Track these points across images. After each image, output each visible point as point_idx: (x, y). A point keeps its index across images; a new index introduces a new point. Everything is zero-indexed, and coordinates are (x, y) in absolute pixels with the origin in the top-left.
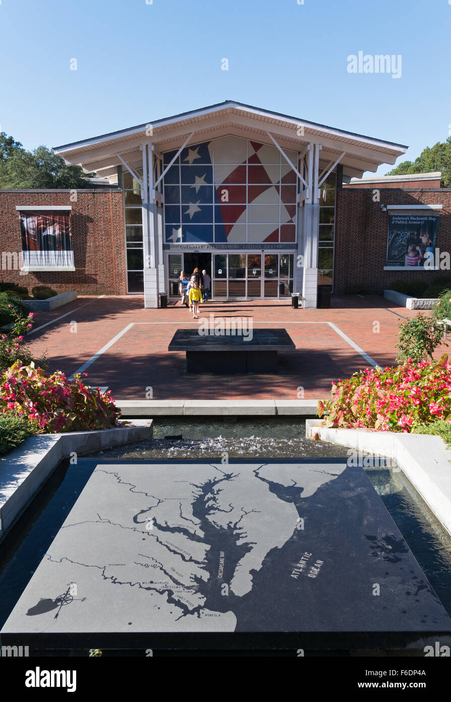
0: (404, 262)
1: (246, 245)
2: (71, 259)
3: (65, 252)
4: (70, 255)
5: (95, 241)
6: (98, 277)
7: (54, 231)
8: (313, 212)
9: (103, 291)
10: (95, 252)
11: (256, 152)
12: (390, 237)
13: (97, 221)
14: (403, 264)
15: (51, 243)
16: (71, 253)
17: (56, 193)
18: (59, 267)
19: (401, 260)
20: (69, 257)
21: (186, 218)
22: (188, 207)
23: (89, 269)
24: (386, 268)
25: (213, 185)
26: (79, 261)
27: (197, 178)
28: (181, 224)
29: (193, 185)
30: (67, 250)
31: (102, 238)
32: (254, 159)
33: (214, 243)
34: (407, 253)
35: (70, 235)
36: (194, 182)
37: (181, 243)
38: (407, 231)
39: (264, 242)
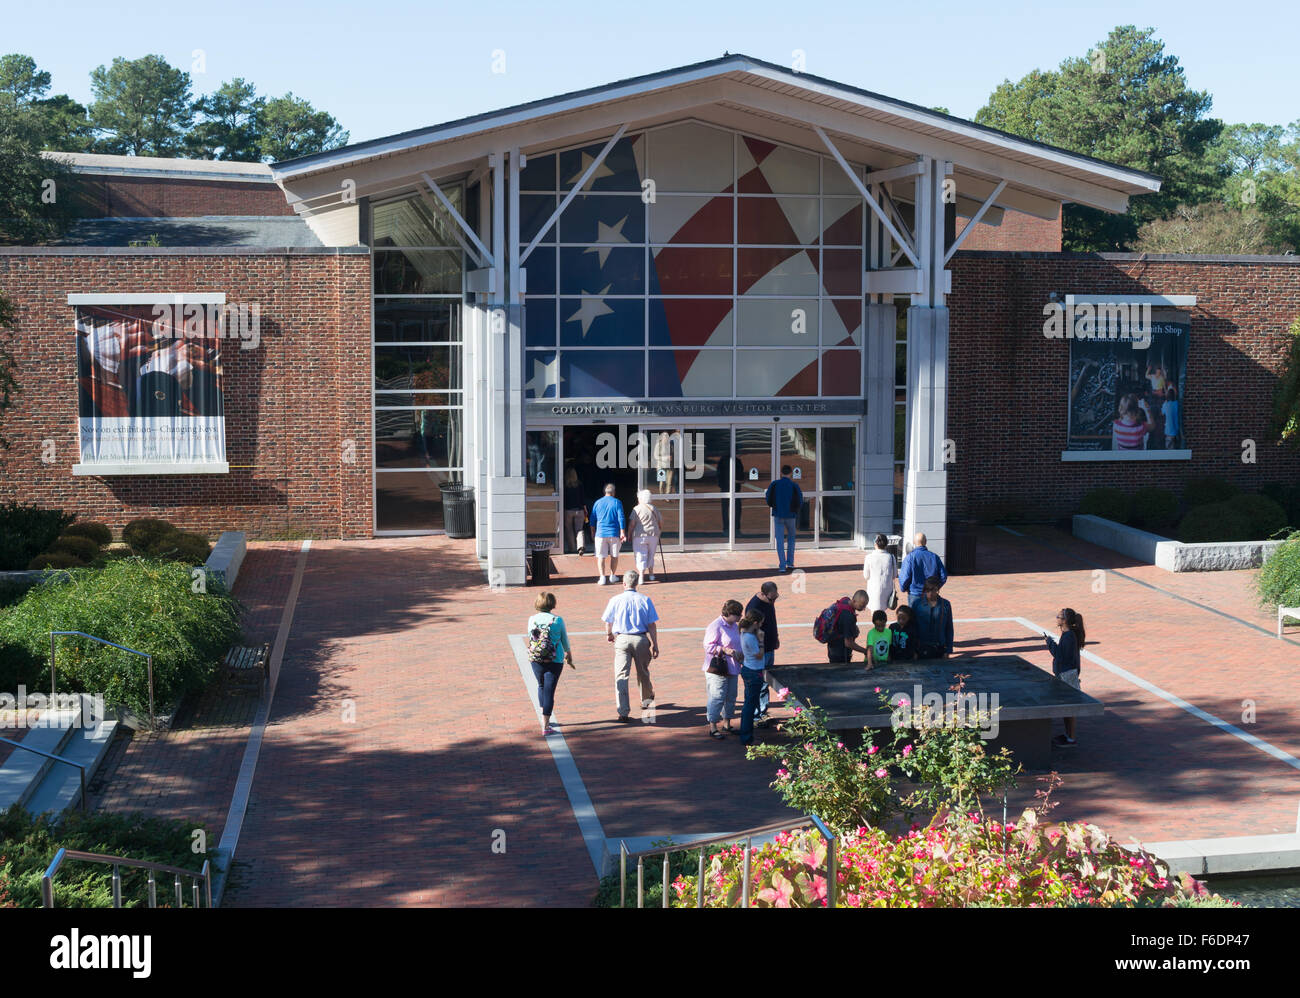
0: (1111, 440)
1: (732, 403)
2: (216, 438)
3: (202, 419)
4: (215, 430)
5: (286, 390)
6: (291, 490)
7: (174, 363)
8: (933, 327)
9: (304, 526)
10: (286, 419)
11: (758, 164)
12: (1074, 377)
13: (296, 334)
14: (1107, 445)
15: (160, 395)
16: (219, 422)
17: (183, 258)
18: (182, 461)
19: (1103, 434)
20: (212, 433)
21: (572, 333)
22: (577, 304)
23: (265, 467)
24: (1068, 456)
25: (646, 246)
26: (239, 445)
27: (602, 227)
28: (558, 348)
29: (591, 246)
30: (207, 414)
31: (306, 380)
32: (754, 181)
33: (647, 398)
34: (1116, 416)
35: (219, 371)
36: (594, 238)
37: (557, 399)
38: (1115, 361)
39: (777, 395)
